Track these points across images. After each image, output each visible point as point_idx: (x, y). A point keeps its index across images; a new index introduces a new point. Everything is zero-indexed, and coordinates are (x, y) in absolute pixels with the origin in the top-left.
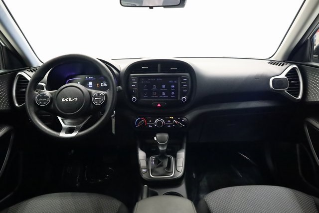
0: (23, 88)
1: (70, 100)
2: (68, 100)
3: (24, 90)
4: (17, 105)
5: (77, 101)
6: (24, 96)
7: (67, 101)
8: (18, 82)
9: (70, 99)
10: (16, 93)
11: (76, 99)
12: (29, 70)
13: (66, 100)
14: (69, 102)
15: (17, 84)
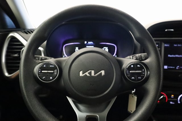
0: (15, 53)
1: (93, 74)
2: (90, 73)
3: (16, 55)
4: (7, 74)
5: (104, 76)
6: (19, 63)
7: (88, 75)
8: (9, 45)
9: (93, 72)
10: (7, 59)
11: (103, 72)
12: (23, 31)
13: (87, 73)
14: (91, 77)
15: (8, 48)
